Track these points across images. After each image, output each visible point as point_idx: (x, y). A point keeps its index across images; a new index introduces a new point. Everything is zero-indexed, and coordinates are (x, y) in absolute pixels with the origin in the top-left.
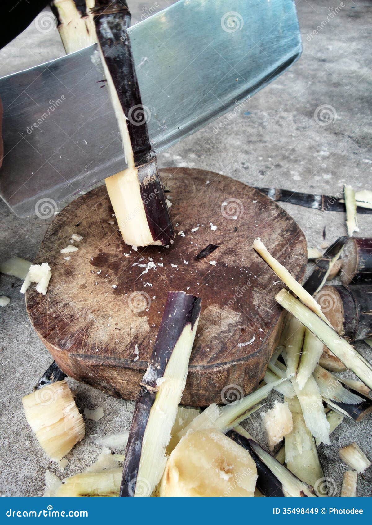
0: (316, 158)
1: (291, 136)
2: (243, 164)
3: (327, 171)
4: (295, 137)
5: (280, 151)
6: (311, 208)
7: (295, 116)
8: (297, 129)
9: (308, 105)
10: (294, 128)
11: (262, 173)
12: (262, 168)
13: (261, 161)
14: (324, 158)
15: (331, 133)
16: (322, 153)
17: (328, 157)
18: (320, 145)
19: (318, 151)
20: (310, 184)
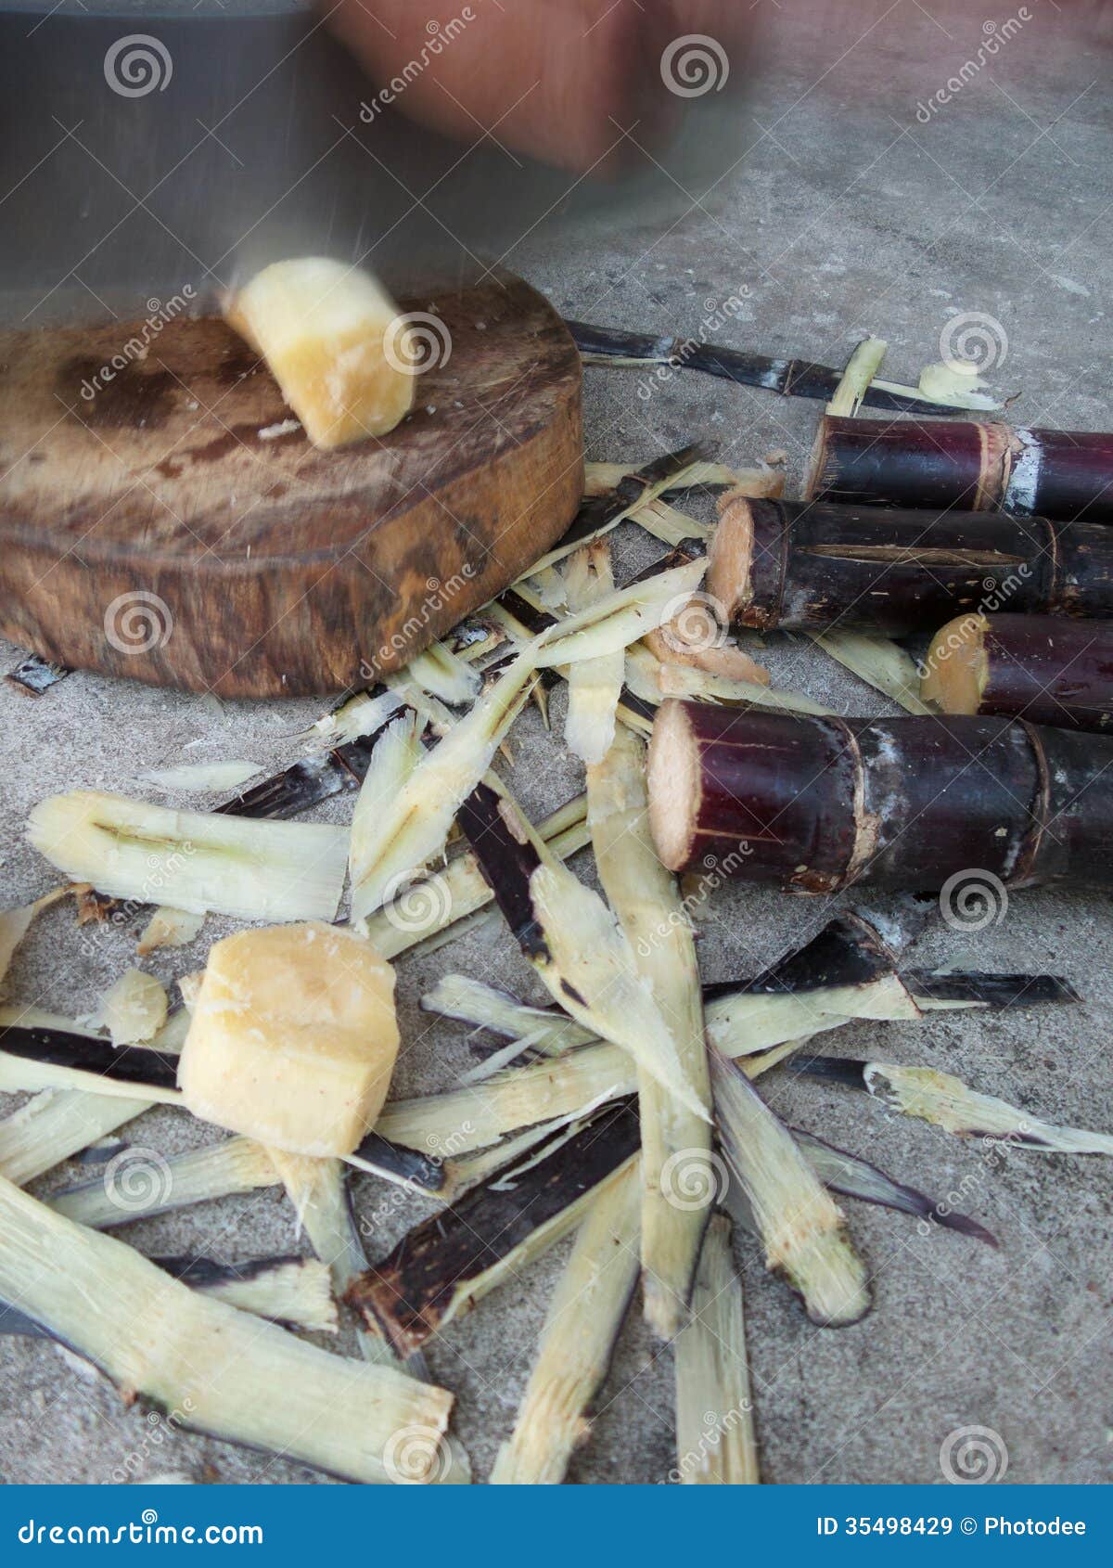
0: (808, 276)
1: (758, 222)
2: (612, 275)
3: (826, 307)
4: (765, 227)
5: (716, 255)
6: (758, 386)
7: (778, 181)
8: (777, 210)
9: (822, 160)
10: (769, 206)
11: (657, 298)
12: (660, 287)
13: (662, 272)
14: (829, 278)
15: (864, 226)
16: (827, 267)
17: (840, 278)
18: (827, 249)
19: (817, 263)
20: (775, 330)
